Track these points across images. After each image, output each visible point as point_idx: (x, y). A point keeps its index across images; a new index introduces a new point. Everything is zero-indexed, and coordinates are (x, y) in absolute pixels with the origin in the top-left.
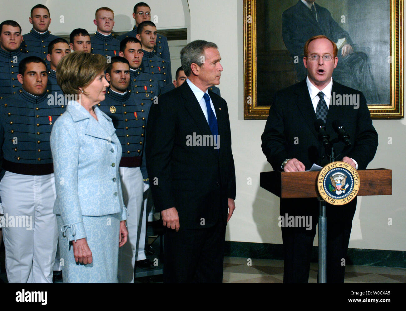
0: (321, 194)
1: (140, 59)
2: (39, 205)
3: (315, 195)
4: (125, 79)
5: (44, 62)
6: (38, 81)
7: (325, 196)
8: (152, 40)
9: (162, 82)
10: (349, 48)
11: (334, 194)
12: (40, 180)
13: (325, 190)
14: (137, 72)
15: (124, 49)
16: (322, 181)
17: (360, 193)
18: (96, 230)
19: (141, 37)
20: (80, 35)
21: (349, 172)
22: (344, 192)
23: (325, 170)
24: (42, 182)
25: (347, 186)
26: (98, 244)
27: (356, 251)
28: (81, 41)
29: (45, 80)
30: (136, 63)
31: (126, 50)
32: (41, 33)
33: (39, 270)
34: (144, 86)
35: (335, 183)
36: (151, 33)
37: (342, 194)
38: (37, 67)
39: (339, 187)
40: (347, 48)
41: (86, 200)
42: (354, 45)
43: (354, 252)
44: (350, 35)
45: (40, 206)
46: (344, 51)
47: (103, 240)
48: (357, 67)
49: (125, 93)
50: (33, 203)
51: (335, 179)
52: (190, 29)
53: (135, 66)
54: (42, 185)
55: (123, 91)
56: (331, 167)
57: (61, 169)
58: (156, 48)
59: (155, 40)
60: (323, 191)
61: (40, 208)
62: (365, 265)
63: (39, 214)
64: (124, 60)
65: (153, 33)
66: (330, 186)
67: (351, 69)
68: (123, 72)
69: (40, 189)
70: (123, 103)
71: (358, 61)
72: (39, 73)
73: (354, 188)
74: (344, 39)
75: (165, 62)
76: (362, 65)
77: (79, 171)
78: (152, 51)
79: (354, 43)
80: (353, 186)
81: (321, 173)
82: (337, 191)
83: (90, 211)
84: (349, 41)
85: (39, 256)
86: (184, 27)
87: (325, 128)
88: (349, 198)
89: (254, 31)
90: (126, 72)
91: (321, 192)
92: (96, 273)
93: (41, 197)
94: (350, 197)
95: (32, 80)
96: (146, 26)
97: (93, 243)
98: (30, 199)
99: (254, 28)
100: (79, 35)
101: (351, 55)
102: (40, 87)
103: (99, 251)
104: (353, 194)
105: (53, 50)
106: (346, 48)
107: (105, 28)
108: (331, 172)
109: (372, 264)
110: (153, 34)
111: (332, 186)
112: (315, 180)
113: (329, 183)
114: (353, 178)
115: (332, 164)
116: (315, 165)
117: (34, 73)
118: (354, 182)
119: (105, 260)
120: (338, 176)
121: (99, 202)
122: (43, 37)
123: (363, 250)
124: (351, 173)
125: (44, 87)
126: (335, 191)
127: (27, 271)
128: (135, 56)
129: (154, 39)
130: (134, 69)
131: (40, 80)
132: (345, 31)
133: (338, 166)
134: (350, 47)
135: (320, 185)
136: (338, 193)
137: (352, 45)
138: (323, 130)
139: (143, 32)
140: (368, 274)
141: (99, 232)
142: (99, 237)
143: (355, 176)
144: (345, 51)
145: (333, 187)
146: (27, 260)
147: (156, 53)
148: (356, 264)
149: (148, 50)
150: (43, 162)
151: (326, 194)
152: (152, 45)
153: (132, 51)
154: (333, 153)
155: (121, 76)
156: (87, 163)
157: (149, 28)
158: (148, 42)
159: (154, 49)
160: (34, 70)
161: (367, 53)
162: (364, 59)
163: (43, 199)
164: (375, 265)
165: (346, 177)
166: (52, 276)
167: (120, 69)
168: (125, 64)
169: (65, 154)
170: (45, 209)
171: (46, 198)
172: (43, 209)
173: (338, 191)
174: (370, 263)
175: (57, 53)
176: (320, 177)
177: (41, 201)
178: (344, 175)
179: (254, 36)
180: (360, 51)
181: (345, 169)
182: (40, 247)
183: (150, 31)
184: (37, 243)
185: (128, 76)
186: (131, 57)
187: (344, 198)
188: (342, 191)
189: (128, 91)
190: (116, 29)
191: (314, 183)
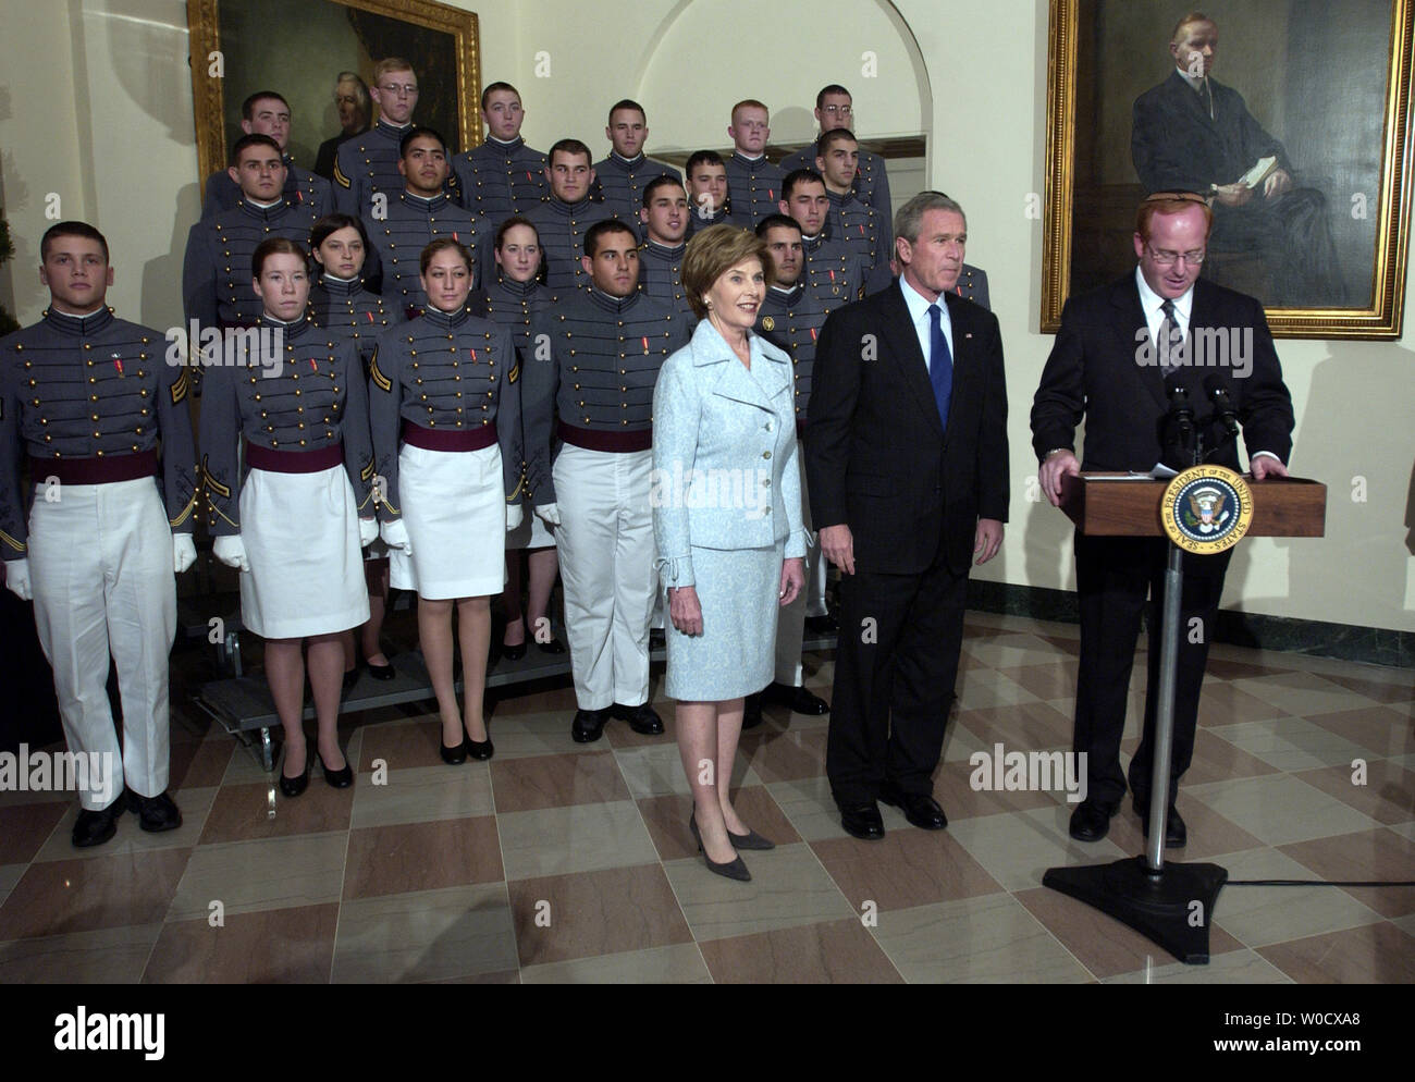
0: (1169, 531)
1: (822, 215)
2: (625, 509)
3: (1157, 533)
4: (793, 260)
5: (631, 231)
6: (620, 270)
7: (1176, 533)
8: (847, 169)
9: (867, 256)
10: (1282, 180)
11: (1196, 530)
12: (628, 461)
13: (1176, 521)
14: (816, 241)
15: (790, 195)
16: (1171, 504)
17: (1253, 531)
18: (725, 573)
19: (825, 163)
20: (705, 162)
21: (1232, 487)
22: (1217, 527)
23: (1181, 481)
24: (630, 464)
25: (1225, 516)
26: (727, 600)
27: (1268, 621)
28: (707, 176)
29: (633, 266)
30: (813, 225)
31: (794, 198)
32: (628, 160)
33: (624, 628)
34: (829, 271)
35: (1200, 509)
36: (846, 155)
37: (1214, 532)
38: (617, 241)
39: (1207, 517)
40: (1279, 179)
41: (706, 517)
42: (1294, 171)
43: (1265, 623)
44: (1286, 151)
45: (627, 512)
46: (1270, 186)
47: (736, 592)
48: (1299, 221)
49: (793, 289)
50: (613, 505)
51: (1199, 501)
52: (931, 139)
53: (812, 229)
54: (631, 471)
55: (789, 285)
56: (1192, 476)
57: (662, 454)
58: (856, 184)
59: (854, 169)
60: (1173, 524)
61: (627, 515)
62: (1287, 652)
63: (626, 526)
64: (791, 222)
65: (849, 155)
66: (1188, 514)
67: (1285, 226)
68: (789, 247)
69: (628, 479)
70: (788, 309)
71: (1300, 210)
72: (622, 254)
73: (1240, 521)
74: (1273, 159)
75: (875, 215)
76: (1312, 217)
77: (698, 461)
78: (848, 191)
79: (1294, 168)
80: (1238, 516)
81: (1170, 487)
82: (1202, 525)
83: (711, 540)
84: (1283, 164)
85: (623, 603)
86: (919, 134)
87: (1185, 394)
88: (1227, 541)
89: (1069, 141)
90: (795, 245)
91: (1167, 526)
92: (720, 651)
93: (629, 495)
94: (1231, 538)
95: (610, 267)
96: (835, 139)
97: (716, 597)
98: (607, 499)
99: (1069, 136)
100: (702, 163)
101: (1286, 194)
102: (626, 281)
103: (728, 612)
104: (1237, 532)
105: (653, 201)
106: (1275, 178)
107: (750, 144)
108: (1193, 487)
109: (1304, 650)
110: (850, 157)
111: (1193, 515)
112: (1156, 501)
113: (1186, 508)
114: (1239, 501)
115: (1194, 470)
116: (1160, 466)
117: (614, 253)
118: (1240, 509)
119: (740, 631)
120: (1207, 494)
121: (730, 525)
122: (630, 168)
123: (1286, 619)
124: (1234, 490)
125: (633, 280)
126: (1199, 525)
127: (604, 629)
128: (810, 210)
129: (850, 167)
130: (810, 236)
131: (624, 266)
132: (1276, 141)
133: (1207, 474)
134: (1284, 176)
135: (1166, 511)
136: (1204, 529)
137: (1291, 172)
138: (1181, 398)
139: (830, 152)
140: (1293, 671)
141: (729, 577)
142: (730, 588)
143: (1245, 496)
144: (1274, 185)
145: (1195, 517)
146: (603, 608)
147: (856, 196)
148: (1268, 648)
149: (840, 191)
150: (634, 427)
151: (1178, 531)
152: (847, 181)
153: (805, 199)
154: (1200, 447)
155: (786, 256)
156: (711, 447)
157: (842, 144)
158: (838, 173)
159: (853, 188)
160: (614, 248)
161: (1324, 190)
162: (1316, 205)
163: (632, 497)
164: (1312, 652)
165: (1224, 497)
166: (647, 640)
167: (782, 241)
168: (794, 231)
169: (672, 426)
170: (637, 516)
171: (638, 495)
172: (632, 518)
173: (1206, 524)
174: (1301, 648)
175: (661, 205)
176: (1167, 496)
177: (629, 501)
178: (1219, 493)
179: (1068, 153)
180: (1308, 185)
181: (1222, 481)
182: (625, 585)
183: (843, 151)
184: (620, 578)
185: (799, 254)
186: (803, 212)
187: (1217, 539)
188: (1214, 525)
189: (799, 284)
190: (776, 139)
191: (1154, 508)
